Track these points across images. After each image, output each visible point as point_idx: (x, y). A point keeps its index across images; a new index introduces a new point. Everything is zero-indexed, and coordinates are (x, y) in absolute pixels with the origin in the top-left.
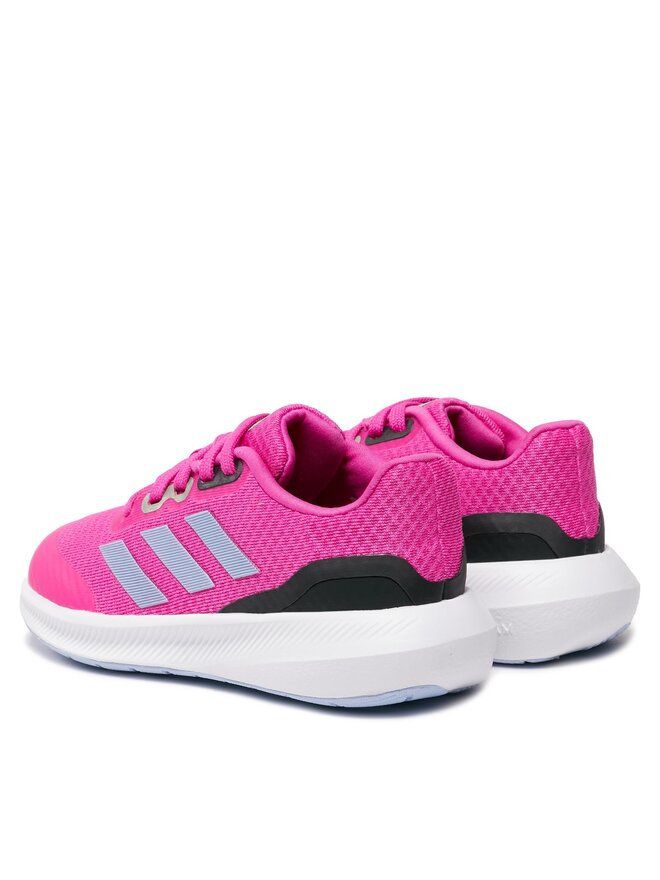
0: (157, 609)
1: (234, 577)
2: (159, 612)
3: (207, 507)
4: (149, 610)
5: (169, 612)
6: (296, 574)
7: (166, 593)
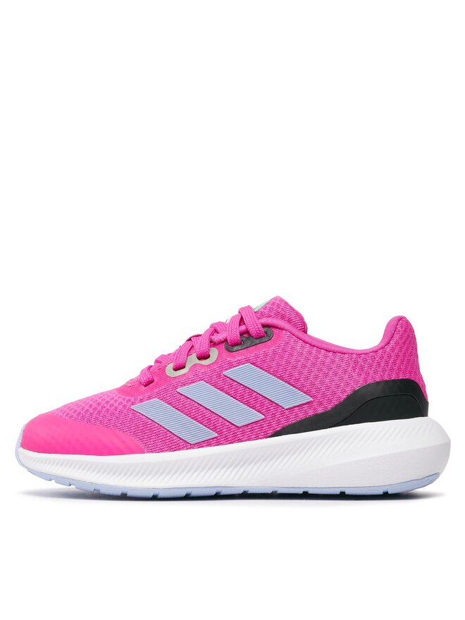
0: (208, 443)
1: (286, 408)
2: (209, 445)
3: (248, 361)
4: (200, 445)
5: (218, 443)
6: (348, 397)
7: (214, 429)
